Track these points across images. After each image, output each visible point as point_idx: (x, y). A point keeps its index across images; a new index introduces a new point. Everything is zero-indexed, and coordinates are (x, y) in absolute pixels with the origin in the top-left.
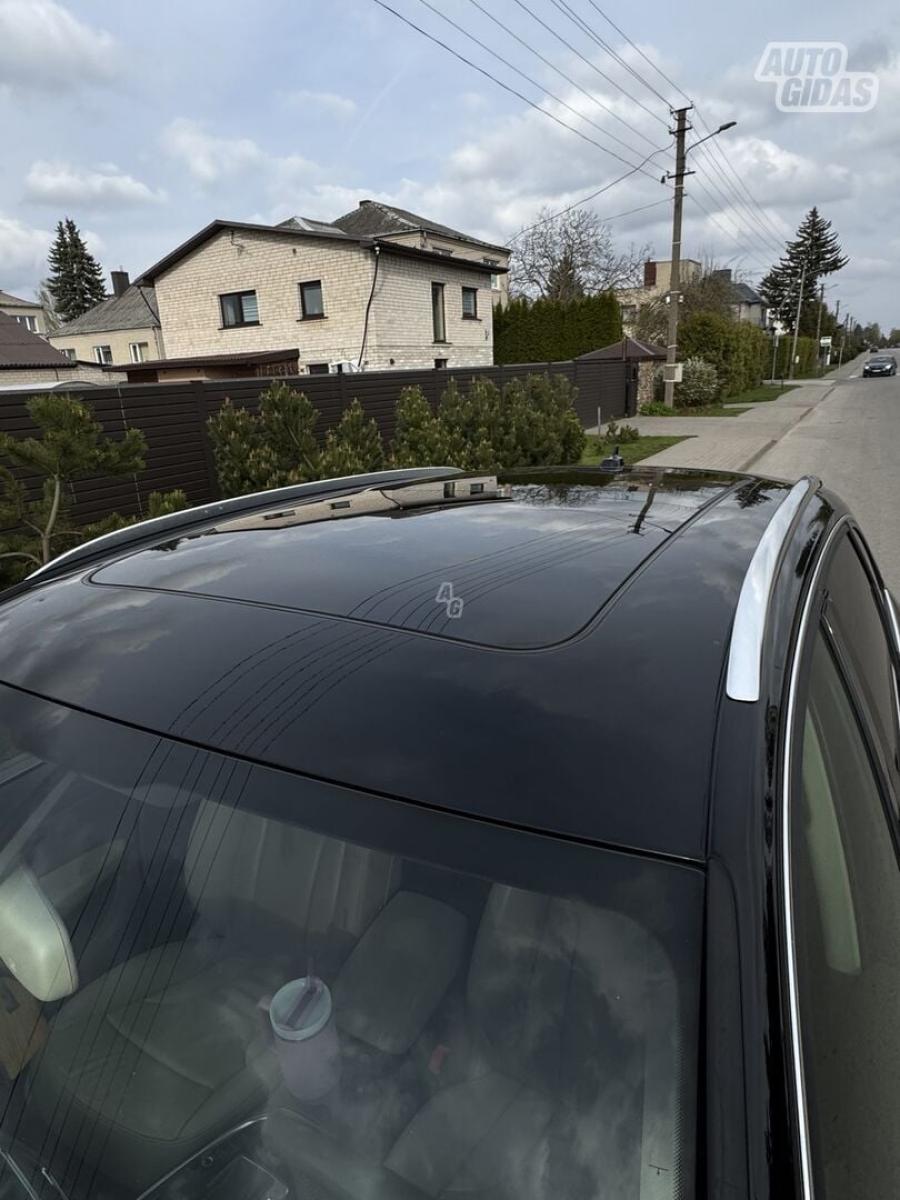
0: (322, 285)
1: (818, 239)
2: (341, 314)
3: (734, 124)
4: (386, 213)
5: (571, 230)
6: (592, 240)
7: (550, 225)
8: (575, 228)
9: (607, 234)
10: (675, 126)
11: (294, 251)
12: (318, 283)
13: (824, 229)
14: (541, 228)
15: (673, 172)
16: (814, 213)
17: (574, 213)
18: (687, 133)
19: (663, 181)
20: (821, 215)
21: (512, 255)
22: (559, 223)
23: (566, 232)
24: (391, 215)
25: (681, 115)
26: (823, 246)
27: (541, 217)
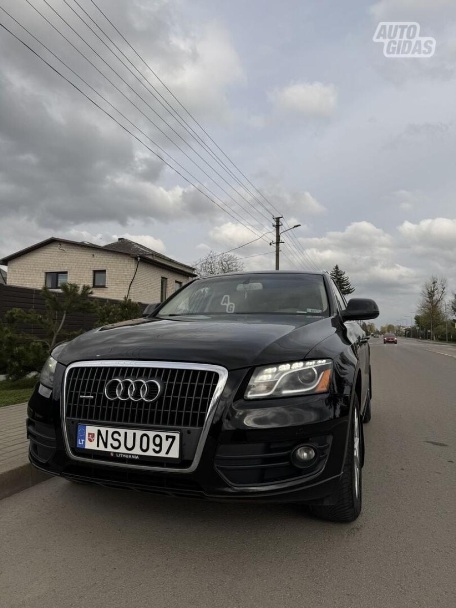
0: (107, 272)
1: (339, 279)
2: (115, 286)
3: (300, 225)
4: (133, 245)
5: (224, 263)
6: (234, 268)
7: (214, 259)
8: (226, 262)
9: (242, 266)
10: (275, 223)
11: (93, 255)
12: (104, 271)
13: (342, 275)
14: (210, 260)
15: (275, 241)
16: (337, 267)
17: (226, 256)
18: (280, 227)
19: (271, 244)
20: (340, 268)
21: (195, 271)
22: (219, 259)
23: (222, 263)
24: (136, 246)
25: (278, 220)
26: (342, 282)
27: (209, 255)
